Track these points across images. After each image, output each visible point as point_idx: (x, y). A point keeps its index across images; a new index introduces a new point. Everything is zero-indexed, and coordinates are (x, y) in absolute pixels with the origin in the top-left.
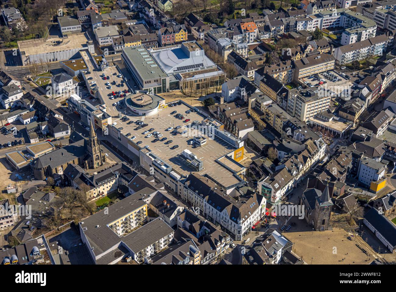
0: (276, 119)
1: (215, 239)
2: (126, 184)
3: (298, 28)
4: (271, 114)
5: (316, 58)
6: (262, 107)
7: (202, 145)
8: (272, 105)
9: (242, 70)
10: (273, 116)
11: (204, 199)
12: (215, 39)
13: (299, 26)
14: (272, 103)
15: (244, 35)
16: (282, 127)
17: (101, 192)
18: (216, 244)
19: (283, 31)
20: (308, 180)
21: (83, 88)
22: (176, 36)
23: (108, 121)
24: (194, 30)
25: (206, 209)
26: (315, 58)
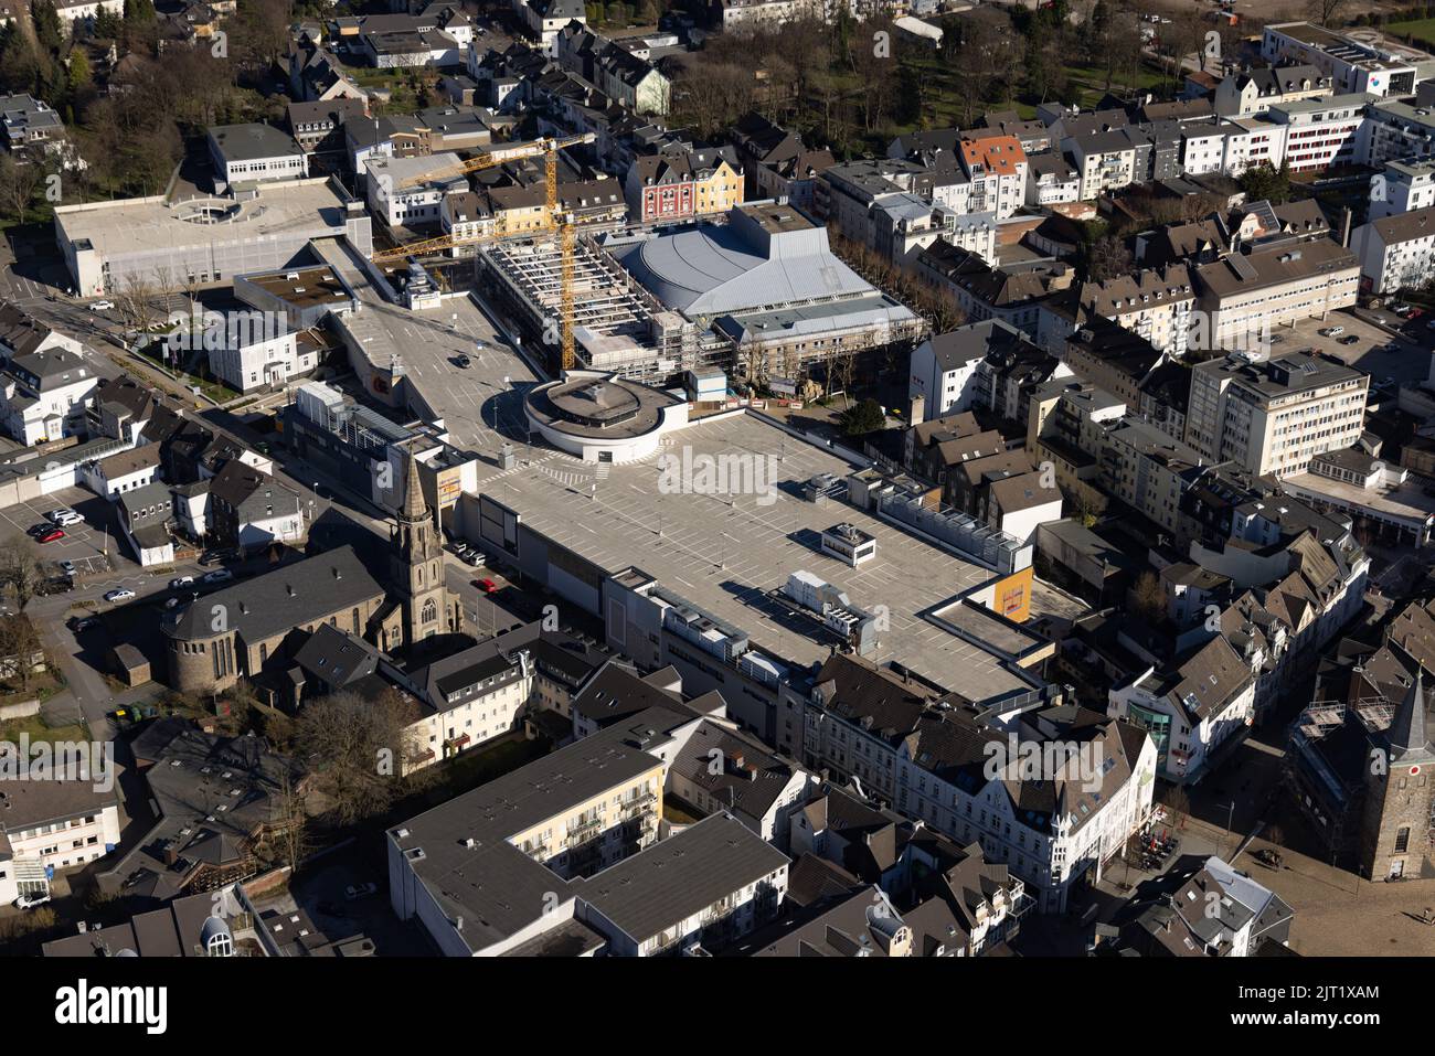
0: (1152, 472)
1: (967, 891)
2: (558, 705)
3: (1188, 162)
4: (1128, 457)
5: (1285, 259)
6: (1084, 432)
7: (858, 561)
8: (1128, 421)
9: (984, 306)
10: (1133, 461)
11: (897, 747)
12: (863, 197)
13: (1193, 156)
14: (1128, 415)
15: (977, 187)
16: (1176, 501)
17: (457, 734)
18: (973, 911)
19: (1130, 173)
20: (1318, 684)
21: (337, 375)
22: (699, 190)
23: (462, 478)
24: (770, 173)
25: (904, 795)
26: (1280, 259)
